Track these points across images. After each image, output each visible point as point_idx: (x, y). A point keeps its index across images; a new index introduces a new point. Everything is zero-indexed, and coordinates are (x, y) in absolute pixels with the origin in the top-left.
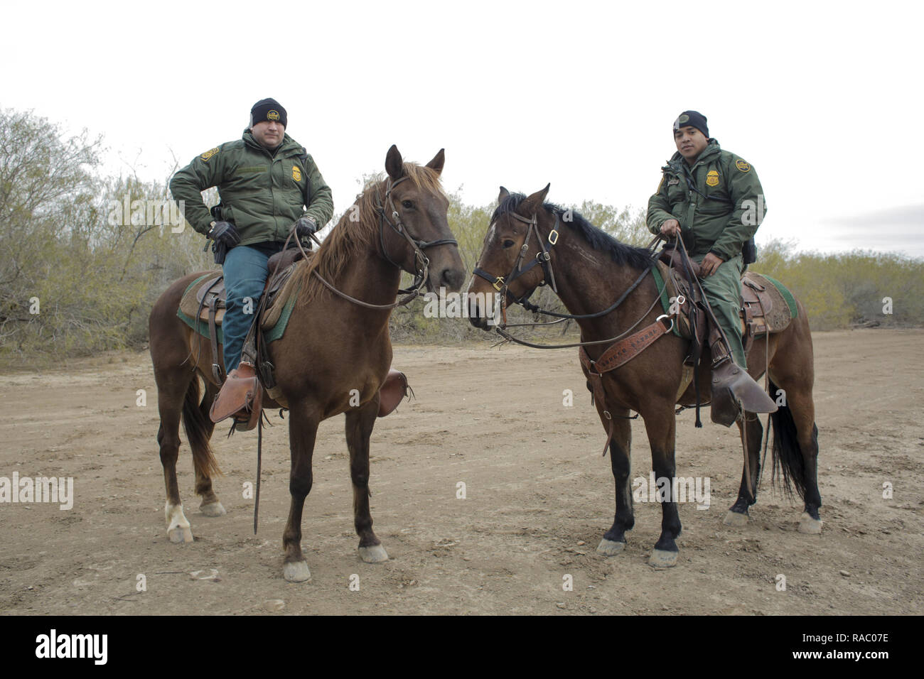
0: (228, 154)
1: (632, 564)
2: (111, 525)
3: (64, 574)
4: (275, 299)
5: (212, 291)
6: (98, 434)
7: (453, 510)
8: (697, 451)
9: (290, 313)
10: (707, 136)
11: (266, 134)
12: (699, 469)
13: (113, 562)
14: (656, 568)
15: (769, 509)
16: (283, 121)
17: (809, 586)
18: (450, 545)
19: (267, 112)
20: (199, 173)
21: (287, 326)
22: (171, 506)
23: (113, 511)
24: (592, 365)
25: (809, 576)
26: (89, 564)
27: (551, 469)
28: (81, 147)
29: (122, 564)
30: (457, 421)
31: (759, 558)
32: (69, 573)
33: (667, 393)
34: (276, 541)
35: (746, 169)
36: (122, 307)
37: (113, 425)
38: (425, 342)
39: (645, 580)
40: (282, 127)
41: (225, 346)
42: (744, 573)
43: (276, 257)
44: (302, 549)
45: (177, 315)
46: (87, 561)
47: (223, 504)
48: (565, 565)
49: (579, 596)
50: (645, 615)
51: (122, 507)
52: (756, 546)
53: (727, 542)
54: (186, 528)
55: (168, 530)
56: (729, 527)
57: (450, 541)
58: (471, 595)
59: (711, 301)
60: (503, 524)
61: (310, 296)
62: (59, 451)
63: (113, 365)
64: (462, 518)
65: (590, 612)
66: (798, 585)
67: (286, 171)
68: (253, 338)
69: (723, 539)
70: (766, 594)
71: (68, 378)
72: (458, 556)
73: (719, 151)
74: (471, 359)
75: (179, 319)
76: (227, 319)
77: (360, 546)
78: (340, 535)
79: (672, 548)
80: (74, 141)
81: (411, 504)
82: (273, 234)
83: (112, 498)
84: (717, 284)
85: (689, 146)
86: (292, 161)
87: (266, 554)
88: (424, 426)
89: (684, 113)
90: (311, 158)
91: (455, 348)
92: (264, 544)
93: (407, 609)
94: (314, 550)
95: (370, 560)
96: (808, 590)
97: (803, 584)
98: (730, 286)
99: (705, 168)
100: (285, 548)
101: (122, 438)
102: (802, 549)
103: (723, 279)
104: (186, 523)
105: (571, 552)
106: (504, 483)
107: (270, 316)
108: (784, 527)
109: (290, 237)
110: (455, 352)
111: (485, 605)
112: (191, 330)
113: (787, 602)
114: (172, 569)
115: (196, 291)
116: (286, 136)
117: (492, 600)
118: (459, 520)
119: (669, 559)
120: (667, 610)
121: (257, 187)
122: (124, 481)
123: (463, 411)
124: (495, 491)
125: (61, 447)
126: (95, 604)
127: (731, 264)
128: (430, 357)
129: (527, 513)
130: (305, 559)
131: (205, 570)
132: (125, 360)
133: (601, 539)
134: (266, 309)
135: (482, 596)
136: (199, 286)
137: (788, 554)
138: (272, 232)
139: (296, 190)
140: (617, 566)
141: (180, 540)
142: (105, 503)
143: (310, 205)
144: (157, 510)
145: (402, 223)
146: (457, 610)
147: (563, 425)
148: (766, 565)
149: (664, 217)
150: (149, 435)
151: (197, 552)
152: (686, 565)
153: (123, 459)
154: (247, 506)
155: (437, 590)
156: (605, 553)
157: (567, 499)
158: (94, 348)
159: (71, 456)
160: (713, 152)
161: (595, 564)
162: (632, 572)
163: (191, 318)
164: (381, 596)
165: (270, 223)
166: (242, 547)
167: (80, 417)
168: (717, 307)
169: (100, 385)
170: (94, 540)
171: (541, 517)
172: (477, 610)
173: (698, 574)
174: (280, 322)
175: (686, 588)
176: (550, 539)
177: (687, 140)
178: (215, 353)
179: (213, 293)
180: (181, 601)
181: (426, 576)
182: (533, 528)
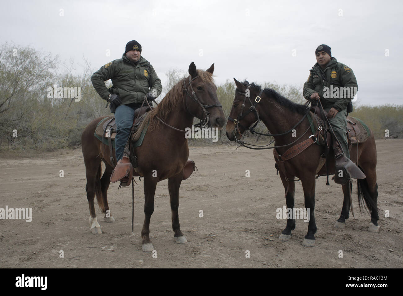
0: (116, 65)
1: (295, 245)
2: (66, 226)
3: (48, 247)
4: (138, 129)
5: (110, 125)
6: (58, 186)
7: (214, 220)
8: (320, 194)
9: (144, 134)
10: (330, 56)
11: (133, 56)
12: (321, 202)
13: (68, 242)
14: (306, 247)
15: (354, 221)
16: (140, 50)
17: (375, 256)
18: (214, 236)
19: (133, 46)
20: (103, 73)
21: (143, 140)
22: (92, 218)
23: (66, 220)
24: (280, 157)
25: (375, 252)
26: (58, 243)
27: (256, 202)
28: (49, 61)
29: (72, 243)
30: (213, 180)
31: (352, 243)
32: (50, 247)
33: (312, 170)
34: (138, 234)
35: (349, 71)
36: (66, 130)
37: (64, 182)
38: (197, 145)
39: (301, 252)
40: (140, 53)
41: (116, 149)
42: (345, 249)
43: (138, 110)
44: (150, 237)
45: (94, 135)
46: (57, 241)
47: (114, 217)
48: (265, 245)
49: (272, 259)
50: (302, 268)
51: (71, 218)
52: (349, 237)
53: (336, 235)
54: (99, 228)
55: (91, 228)
56: (337, 228)
57: (214, 234)
58: (224, 259)
59: (334, 129)
60: (236, 227)
61: (153, 128)
62: (42, 193)
63: (62, 155)
64: (219, 224)
65: (278, 267)
66: (370, 255)
67: (141, 72)
68: (128, 146)
69: (334, 234)
70: (356, 259)
71: (44, 161)
72: (218, 241)
73: (337, 62)
74: (217, 152)
75: (95, 137)
76: (117, 137)
77: (174, 236)
78: (165, 231)
79: (313, 238)
80: (45, 58)
81: (195, 217)
82: (136, 100)
83: (66, 214)
84: (336, 121)
85: (322, 60)
86: (144, 68)
87: (134, 239)
88: (198, 182)
89: (321, 45)
90: (152, 66)
91: (210, 148)
92: (132, 235)
93: (197, 265)
94: (154, 238)
95: (179, 243)
96: (375, 258)
97: (373, 255)
98: (342, 122)
99: (330, 70)
100: (142, 237)
101: (68, 188)
102: (371, 239)
103: (339, 119)
104: (99, 226)
105: (267, 239)
106: (235, 208)
107: (136, 136)
108: (362, 229)
109: (144, 101)
110: (210, 149)
111: (231, 263)
112: (100, 142)
113: (366, 263)
114: (93, 245)
115: (102, 125)
116: (141, 57)
117: (234, 261)
118: (217, 225)
119: (311, 243)
120: (312, 266)
121: (128, 79)
122: (71, 207)
123: (215, 176)
124: (232, 212)
125: (43, 191)
126: (62, 261)
127: (342, 112)
128: (199, 152)
129: (246, 221)
130: (151, 242)
131: (108, 246)
132: (68, 153)
133: (280, 234)
134: (134, 133)
135: (229, 259)
136: (104, 122)
137: (364, 241)
138: (136, 99)
139: (145, 80)
140: (288, 246)
141: (96, 233)
142: (63, 216)
143: (152, 87)
144: (85, 219)
145: (197, 97)
146: (219, 265)
147: (259, 182)
148: (354, 246)
149: (312, 92)
150: (80, 186)
151: (104, 238)
152: (319, 245)
153: (69, 197)
154: (124, 218)
155: (210, 256)
156: (282, 240)
157: (264, 215)
158: (55, 148)
159: (47, 196)
160: (334, 63)
161: (278, 245)
162: (295, 249)
163: (100, 137)
164: (185, 258)
165: (134, 95)
166: (123, 236)
167: (50, 178)
168: (337, 132)
169: (58, 164)
170: (59, 232)
171: (252, 223)
172: (227, 265)
173: (324, 250)
174: (140, 139)
175: (319, 256)
176: (257, 233)
177: (322, 57)
178: (111, 152)
179: (110, 126)
180: (98, 260)
181: (204, 250)
182: (250, 229)
